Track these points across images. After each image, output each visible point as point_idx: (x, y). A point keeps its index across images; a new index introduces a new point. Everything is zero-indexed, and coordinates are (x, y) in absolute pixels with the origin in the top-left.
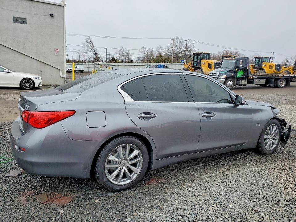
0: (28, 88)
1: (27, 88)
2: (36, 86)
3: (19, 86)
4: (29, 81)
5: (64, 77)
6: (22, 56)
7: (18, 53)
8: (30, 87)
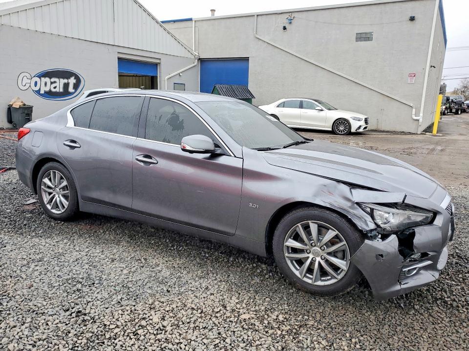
0: (342, 132)
1: (340, 133)
2: (353, 130)
3: (330, 129)
4: (344, 122)
5: (418, 120)
6: (360, 87)
7: (354, 84)
8: (344, 132)
